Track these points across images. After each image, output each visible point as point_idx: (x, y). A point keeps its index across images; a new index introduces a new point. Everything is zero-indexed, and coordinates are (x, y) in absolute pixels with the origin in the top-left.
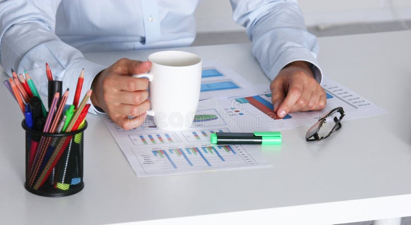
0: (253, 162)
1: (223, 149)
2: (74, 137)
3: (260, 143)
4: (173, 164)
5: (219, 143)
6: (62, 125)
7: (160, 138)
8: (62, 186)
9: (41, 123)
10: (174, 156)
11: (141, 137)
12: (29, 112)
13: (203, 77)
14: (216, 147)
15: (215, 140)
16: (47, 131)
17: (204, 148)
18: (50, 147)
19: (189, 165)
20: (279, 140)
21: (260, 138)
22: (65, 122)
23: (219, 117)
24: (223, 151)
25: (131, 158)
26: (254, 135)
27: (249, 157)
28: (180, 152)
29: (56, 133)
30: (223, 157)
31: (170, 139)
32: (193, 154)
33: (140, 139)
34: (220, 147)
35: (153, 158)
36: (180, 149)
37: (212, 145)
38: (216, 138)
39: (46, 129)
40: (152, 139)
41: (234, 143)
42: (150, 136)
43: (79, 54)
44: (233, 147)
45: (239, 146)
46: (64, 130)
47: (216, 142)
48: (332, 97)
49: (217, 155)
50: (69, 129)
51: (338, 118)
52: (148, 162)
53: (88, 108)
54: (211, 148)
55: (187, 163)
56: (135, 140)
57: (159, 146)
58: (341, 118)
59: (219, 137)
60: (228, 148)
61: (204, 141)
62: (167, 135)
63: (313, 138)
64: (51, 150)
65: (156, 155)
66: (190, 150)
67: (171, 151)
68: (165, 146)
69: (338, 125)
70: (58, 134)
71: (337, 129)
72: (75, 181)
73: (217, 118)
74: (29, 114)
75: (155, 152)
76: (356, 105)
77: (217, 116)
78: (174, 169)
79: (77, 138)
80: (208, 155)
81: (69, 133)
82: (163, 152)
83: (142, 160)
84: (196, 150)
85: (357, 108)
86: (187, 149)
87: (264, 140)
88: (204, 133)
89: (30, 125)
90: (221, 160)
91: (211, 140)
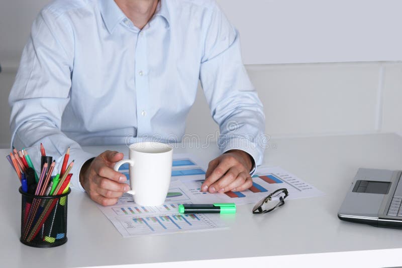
0: (215, 225)
1: (189, 217)
2: (60, 200)
3: (219, 212)
4: (150, 227)
5: (186, 212)
6: (50, 189)
7: (137, 209)
8: (49, 239)
9: (33, 188)
10: (150, 222)
11: (123, 209)
12: (25, 179)
13: (173, 165)
14: (184, 215)
15: (183, 210)
16: (38, 194)
17: (174, 216)
18: (40, 207)
19: (163, 229)
20: (234, 210)
21: (219, 208)
22: (52, 187)
23: (183, 194)
24: (189, 218)
25: (116, 224)
26: (214, 206)
27: (211, 223)
28: (155, 219)
29: (45, 196)
30: (191, 223)
31: (145, 210)
32: (166, 221)
33: (121, 210)
34: (186, 216)
35: (134, 224)
36: (155, 218)
37: (180, 214)
38: (184, 208)
39: (37, 193)
40: (131, 211)
41: (198, 212)
42: (129, 209)
43: (78, 145)
44: (197, 215)
45: (202, 215)
46: (51, 194)
47: (183, 212)
48: (282, 182)
49: (185, 221)
50: (55, 193)
51: (283, 198)
52: (130, 226)
53: (71, 177)
54: (179, 216)
55: (162, 227)
56: (118, 211)
57: (137, 215)
58: (285, 197)
59: (185, 208)
60: (194, 216)
61: (172, 212)
62: (143, 208)
63: (258, 211)
64: (41, 210)
65: (136, 221)
66: (163, 218)
67: (148, 218)
68: (143, 215)
69: (282, 203)
70: (46, 196)
71: (280, 205)
72: (60, 236)
73: (182, 195)
74: (24, 181)
75: (135, 220)
76: (300, 188)
77: (182, 193)
78: (151, 231)
79: (62, 201)
80: (178, 221)
81: (55, 196)
82: (141, 219)
83: (126, 225)
84: (168, 217)
85: (300, 191)
86: (161, 217)
87: (222, 210)
88: (173, 206)
89: (26, 190)
90: (188, 225)
91: (179, 210)
